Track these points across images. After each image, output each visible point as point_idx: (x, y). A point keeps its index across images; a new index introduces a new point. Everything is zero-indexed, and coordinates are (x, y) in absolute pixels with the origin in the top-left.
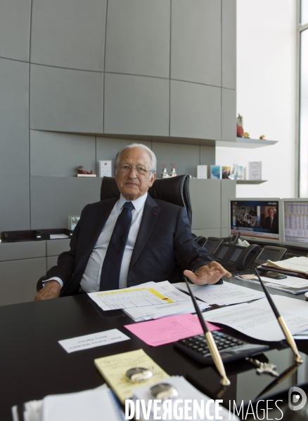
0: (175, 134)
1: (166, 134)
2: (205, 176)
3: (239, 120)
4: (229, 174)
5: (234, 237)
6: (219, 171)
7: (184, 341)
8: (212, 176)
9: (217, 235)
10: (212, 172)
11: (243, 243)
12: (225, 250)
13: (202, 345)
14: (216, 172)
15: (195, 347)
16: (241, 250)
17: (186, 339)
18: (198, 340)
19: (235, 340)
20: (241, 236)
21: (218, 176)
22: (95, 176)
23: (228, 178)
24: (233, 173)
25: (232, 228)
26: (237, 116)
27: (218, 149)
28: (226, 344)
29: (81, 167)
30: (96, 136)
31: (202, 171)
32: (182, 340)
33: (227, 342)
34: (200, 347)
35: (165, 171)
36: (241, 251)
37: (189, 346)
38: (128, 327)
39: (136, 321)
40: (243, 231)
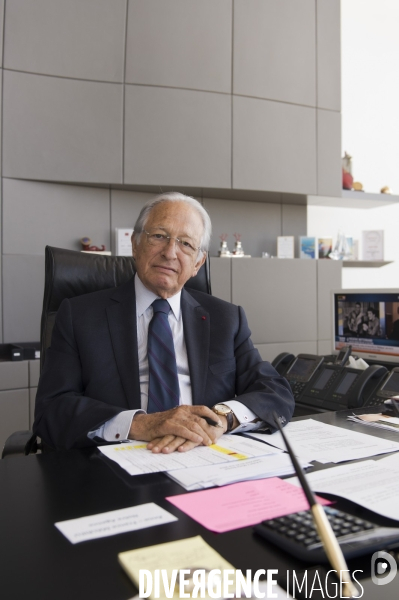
0: (240, 184)
1: (226, 185)
2: (290, 254)
3: (345, 162)
4: (330, 251)
5: (342, 354)
6: (313, 245)
7: (271, 523)
8: (302, 253)
9: (311, 350)
10: (303, 248)
11: (357, 363)
12: (327, 375)
13: (303, 530)
14: (308, 248)
15: (292, 533)
16: (356, 375)
17: (275, 520)
18: (295, 522)
19: (359, 521)
20: (353, 353)
21: (313, 254)
22: (108, 253)
23: (327, 257)
24: (337, 248)
25: (337, 340)
26: (343, 155)
27: (311, 209)
28: (344, 528)
29: (86, 239)
30: (110, 188)
31: (285, 246)
32: (268, 521)
33: (347, 525)
34: (300, 533)
35: (225, 246)
36: (354, 376)
37: (280, 532)
38: (172, 500)
39: (188, 489)
40: (357, 343)
